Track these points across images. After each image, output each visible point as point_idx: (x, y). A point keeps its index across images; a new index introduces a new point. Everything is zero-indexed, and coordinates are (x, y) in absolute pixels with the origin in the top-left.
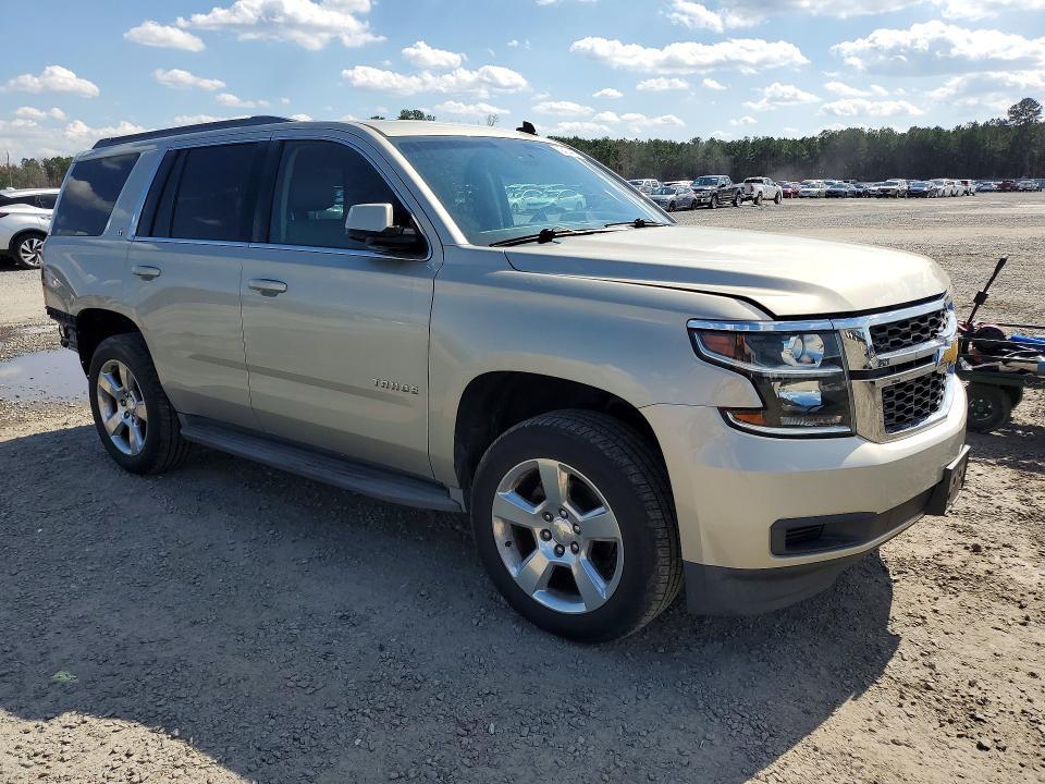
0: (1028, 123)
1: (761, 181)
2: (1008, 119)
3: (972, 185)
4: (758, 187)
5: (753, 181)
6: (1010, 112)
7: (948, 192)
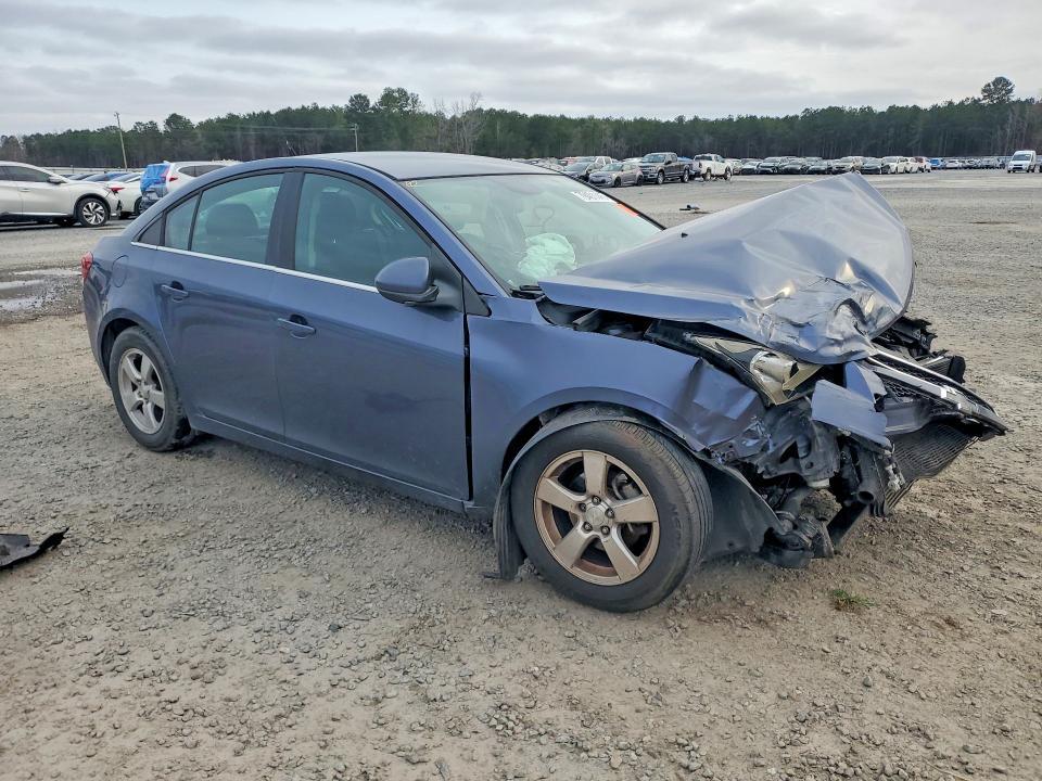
0: (1001, 102)
1: (710, 159)
2: (981, 97)
3: (926, 163)
4: (706, 164)
5: (703, 158)
6: (984, 91)
7: (901, 170)
